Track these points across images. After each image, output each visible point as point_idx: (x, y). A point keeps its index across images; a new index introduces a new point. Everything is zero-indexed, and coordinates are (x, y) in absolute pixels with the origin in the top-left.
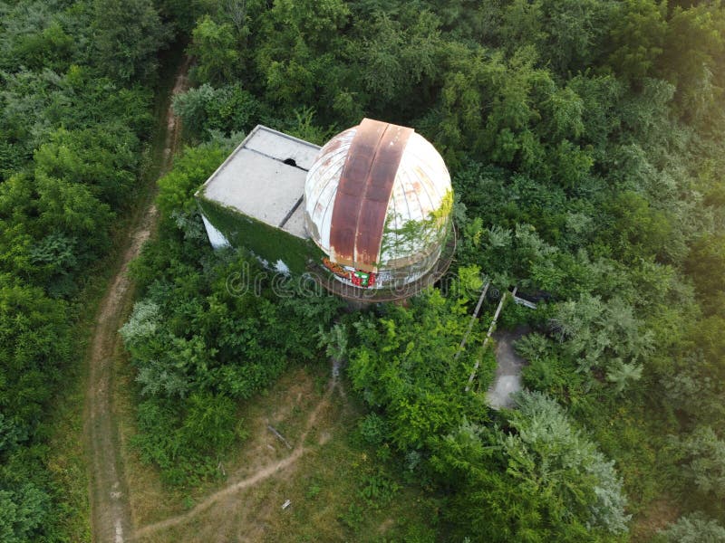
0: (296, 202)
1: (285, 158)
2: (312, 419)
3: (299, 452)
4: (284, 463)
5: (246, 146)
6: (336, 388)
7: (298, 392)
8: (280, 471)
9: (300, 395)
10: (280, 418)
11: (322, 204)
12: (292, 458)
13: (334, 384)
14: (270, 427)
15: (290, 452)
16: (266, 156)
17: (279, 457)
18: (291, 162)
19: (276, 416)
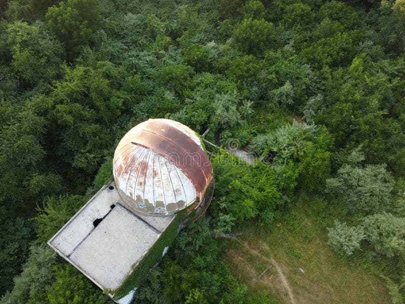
0: (139, 221)
1: (93, 226)
2: (255, 252)
3: (273, 261)
4: (279, 270)
5: (68, 254)
6: (237, 237)
7: (238, 259)
8: (284, 273)
9: (240, 258)
10: (253, 271)
11: (178, 187)
12: (277, 265)
13: (234, 238)
14: (259, 277)
15: (273, 266)
16: (84, 240)
17: (276, 273)
18: (97, 223)
19: (252, 273)
